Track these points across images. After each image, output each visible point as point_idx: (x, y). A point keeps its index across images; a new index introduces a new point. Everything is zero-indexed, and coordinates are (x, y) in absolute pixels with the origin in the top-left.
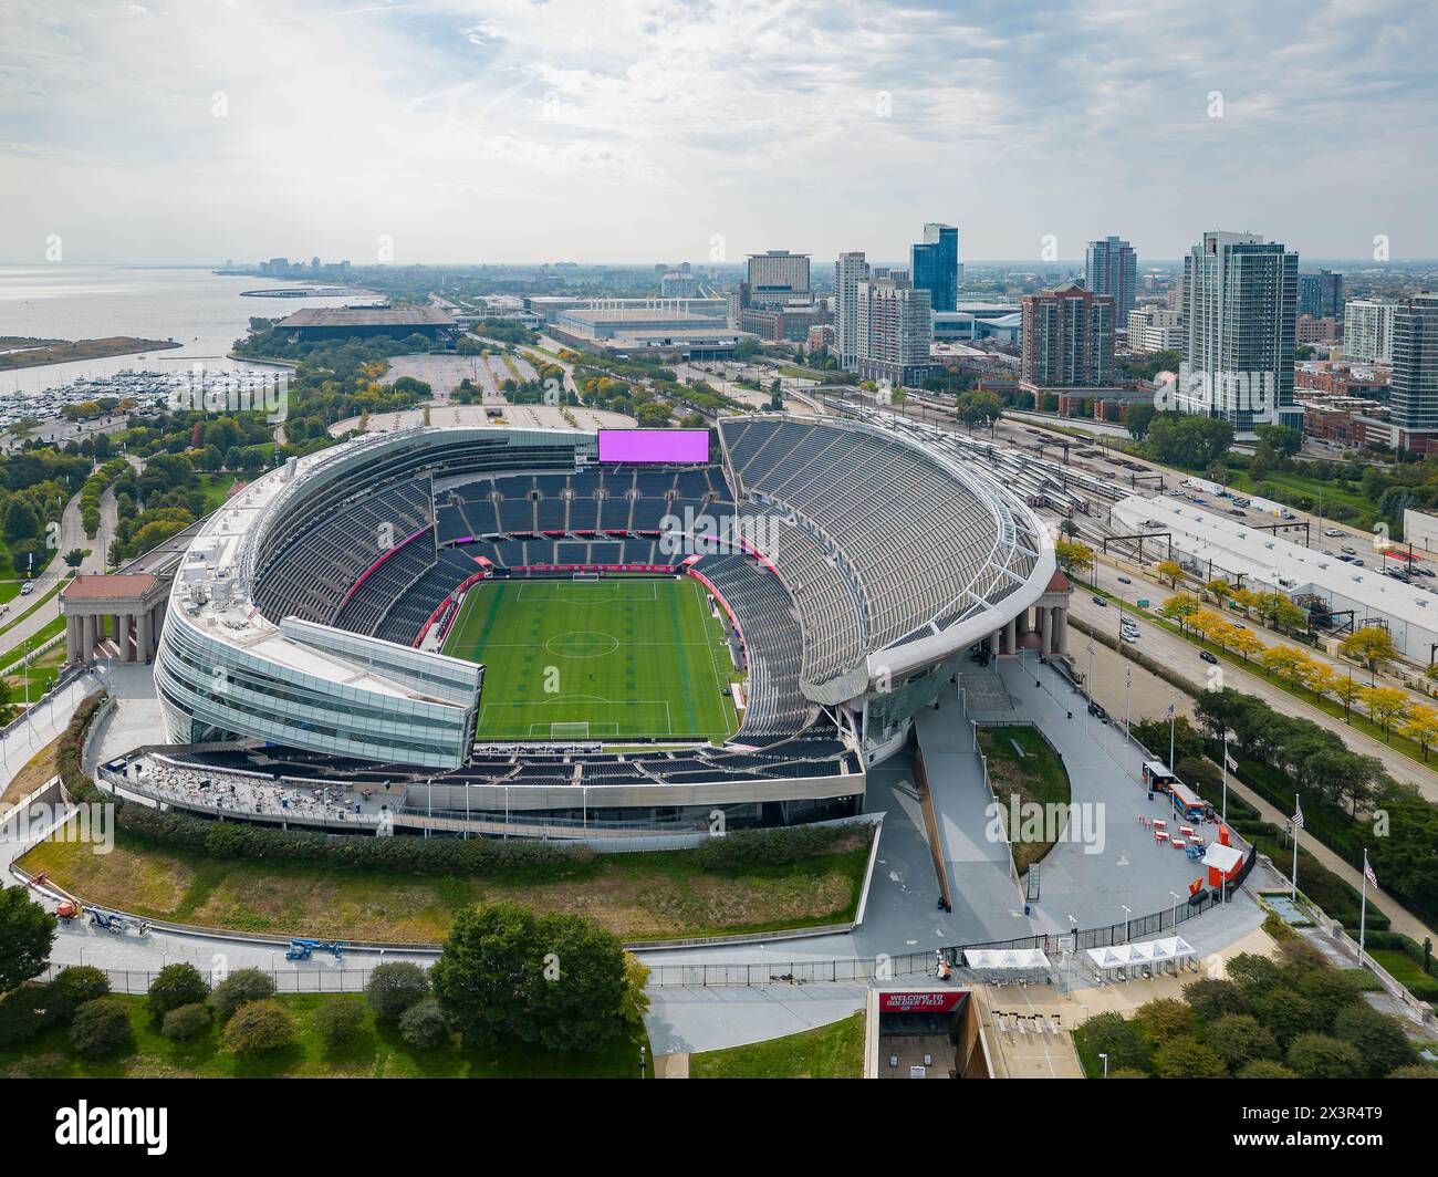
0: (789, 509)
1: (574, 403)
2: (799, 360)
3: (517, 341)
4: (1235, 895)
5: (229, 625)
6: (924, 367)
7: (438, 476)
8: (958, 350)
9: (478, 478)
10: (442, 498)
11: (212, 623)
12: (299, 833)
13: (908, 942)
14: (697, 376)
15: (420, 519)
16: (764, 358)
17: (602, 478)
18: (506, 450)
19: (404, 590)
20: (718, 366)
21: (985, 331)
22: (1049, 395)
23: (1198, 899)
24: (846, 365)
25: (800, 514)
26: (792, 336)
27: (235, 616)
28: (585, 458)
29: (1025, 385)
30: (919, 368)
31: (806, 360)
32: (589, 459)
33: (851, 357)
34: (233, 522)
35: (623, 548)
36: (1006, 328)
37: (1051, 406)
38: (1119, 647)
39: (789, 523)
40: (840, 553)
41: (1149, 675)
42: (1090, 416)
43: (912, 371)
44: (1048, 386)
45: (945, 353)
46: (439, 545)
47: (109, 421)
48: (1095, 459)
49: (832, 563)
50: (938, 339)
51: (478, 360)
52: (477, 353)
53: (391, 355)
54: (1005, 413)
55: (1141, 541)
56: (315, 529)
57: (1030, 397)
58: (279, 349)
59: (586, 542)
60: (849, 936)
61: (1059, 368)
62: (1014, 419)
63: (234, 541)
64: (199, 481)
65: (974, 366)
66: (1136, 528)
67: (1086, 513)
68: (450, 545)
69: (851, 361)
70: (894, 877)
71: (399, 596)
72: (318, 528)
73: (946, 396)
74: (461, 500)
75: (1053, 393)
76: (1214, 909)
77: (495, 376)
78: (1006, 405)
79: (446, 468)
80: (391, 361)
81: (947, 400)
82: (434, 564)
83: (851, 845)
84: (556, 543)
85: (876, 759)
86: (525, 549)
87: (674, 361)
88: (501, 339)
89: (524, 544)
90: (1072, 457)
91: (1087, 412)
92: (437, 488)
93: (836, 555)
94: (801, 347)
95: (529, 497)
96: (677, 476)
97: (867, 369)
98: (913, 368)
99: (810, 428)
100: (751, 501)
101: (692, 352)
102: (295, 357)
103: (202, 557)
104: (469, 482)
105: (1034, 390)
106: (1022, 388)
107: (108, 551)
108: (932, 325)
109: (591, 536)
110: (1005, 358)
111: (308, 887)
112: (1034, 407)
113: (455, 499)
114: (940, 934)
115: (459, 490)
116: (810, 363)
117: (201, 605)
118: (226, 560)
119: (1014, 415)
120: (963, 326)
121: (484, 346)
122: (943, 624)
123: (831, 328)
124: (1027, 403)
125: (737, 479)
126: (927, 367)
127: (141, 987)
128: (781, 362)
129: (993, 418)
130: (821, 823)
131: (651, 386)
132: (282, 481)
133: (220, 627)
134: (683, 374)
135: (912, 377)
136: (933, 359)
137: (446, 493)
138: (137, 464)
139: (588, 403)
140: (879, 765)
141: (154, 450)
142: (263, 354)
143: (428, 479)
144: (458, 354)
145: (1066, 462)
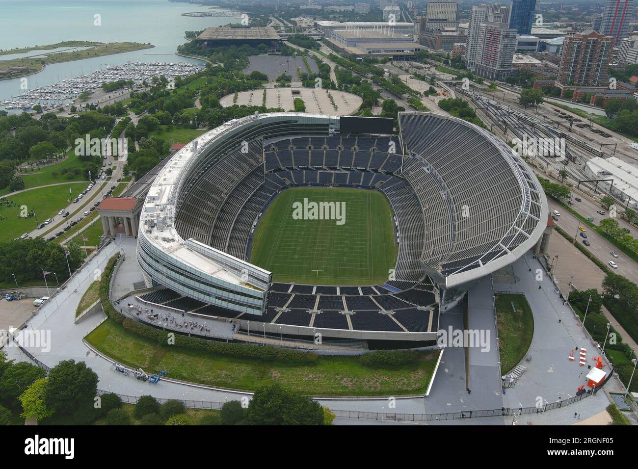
0: (428, 164)
1: (334, 88)
2: (446, 63)
3: (309, 48)
4: (598, 392)
5: (165, 240)
6: (508, 71)
7: (265, 138)
8: (528, 60)
9: (284, 139)
10: (267, 148)
11: (157, 238)
12: (195, 339)
13: (448, 404)
14: (394, 71)
15: (257, 160)
16: (429, 60)
17: (341, 140)
18: (297, 125)
19: (250, 196)
20: (405, 64)
21: (544, 46)
22: (569, 90)
23: (581, 392)
24: (469, 66)
25: (432, 167)
26: (444, 47)
27: (166, 234)
28: (334, 130)
29: (558, 84)
30: (505, 71)
31: (450, 62)
32: (335, 131)
33: (472, 62)
34: (169, 175)
35: (349, 175)
36: (554, 45)
37: (568, 96)
38: (574, 242)
39: (427, 171)
40: (448, 192)
41: (586, 258)
42: (588, 103)
43: (502, 72)
44: (570, 85)
45: (521, 61)
46: (266, 172)
47: (123, 93)
48: (585, 129)
49: (444, 197)
50: (519, 51)
51: (290, 58)
52: (291, 54)
53: (250, 55)
54: (545, 99)
55: (597, 183)
56: (208, 170)
57: (559, 90)
58: (199, 51)
59: (332, 172)
60: (423, 399)
61: (577, 76)
62: (549, 103)
63: (168, 187)
64: (162, 130)
65: (534, 69)
66: (596, 174)
67: (574, 162)
68: (271, 172)
69: (472, 64)
70: (446, 371)
71: (247, 200)
72: (210, 169)
73: (517, 88)
74: (276, 149)
75: (571, 89)
76: (587, 398)
77: (298, 70)
78: (546, 94)
79: (270, 134)
80: (250, 58)
81: (517, 89)
82: (263, 183)
83: (429, 357)
84: (319, 171)
85: (448, 308)
86: (304, 173)
87: (384, 62)
88: (303, 46)
89: (304, 171)
90: (574, 127)
91: (586, 100)
92: (265, 144)
93: (446, 192)
94: (448, 54)
95: (307, 148)
96: (377, 140)
97: (479, 70)
98: (503, 71)
99: (443, 120)
100: (410, 157)
101: (394, 56)
102: (205, 56)
103: (154, 199)
104: (280, 140)
105: (562, 87)
106: (556, 85)
107: (122, 170)
108: (516, 43)
109: (335, 169)
110: (551, 64)
111: (199, 361)
112: (560, 96)
113: (274, 148)
114: (462, 401)
115: (275, 144)
116: (452, 64)
117: (153, 227)
118: (164, 200)
119: (549, 100)
120: (533, 44)
121: (294, 50)
122: (485, 260)
123: (465, 45)
124: (557, 93)
125: (404, 145)
126: (510, 71)
127: (134, 401)
128: (438, 63)
129: (538, 103)
130: (416, 349)
131: (371, 79)
132: (191, 151)
133: (160, 241)
134: (388, 70)
135: (501, 76)
136: (514, 65)
137: (270, 145)
138: (135, 119)
139: (340, 89)
140: (449, 311)
141: (142, 111)
142: (191, 53)
143: (261, 140)
144: (281, 55)
145: (570, 130)
